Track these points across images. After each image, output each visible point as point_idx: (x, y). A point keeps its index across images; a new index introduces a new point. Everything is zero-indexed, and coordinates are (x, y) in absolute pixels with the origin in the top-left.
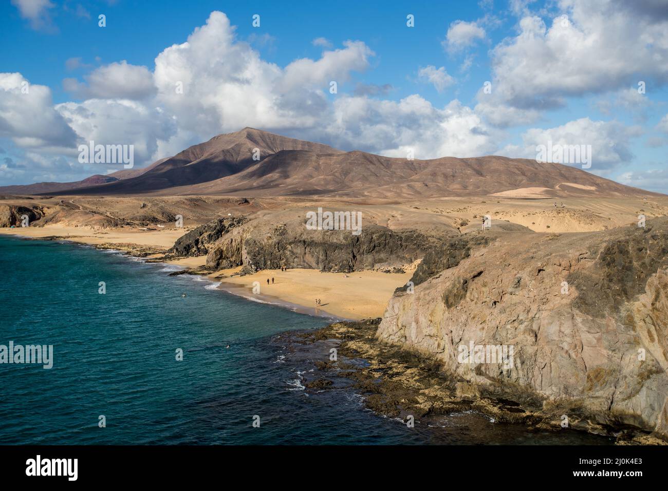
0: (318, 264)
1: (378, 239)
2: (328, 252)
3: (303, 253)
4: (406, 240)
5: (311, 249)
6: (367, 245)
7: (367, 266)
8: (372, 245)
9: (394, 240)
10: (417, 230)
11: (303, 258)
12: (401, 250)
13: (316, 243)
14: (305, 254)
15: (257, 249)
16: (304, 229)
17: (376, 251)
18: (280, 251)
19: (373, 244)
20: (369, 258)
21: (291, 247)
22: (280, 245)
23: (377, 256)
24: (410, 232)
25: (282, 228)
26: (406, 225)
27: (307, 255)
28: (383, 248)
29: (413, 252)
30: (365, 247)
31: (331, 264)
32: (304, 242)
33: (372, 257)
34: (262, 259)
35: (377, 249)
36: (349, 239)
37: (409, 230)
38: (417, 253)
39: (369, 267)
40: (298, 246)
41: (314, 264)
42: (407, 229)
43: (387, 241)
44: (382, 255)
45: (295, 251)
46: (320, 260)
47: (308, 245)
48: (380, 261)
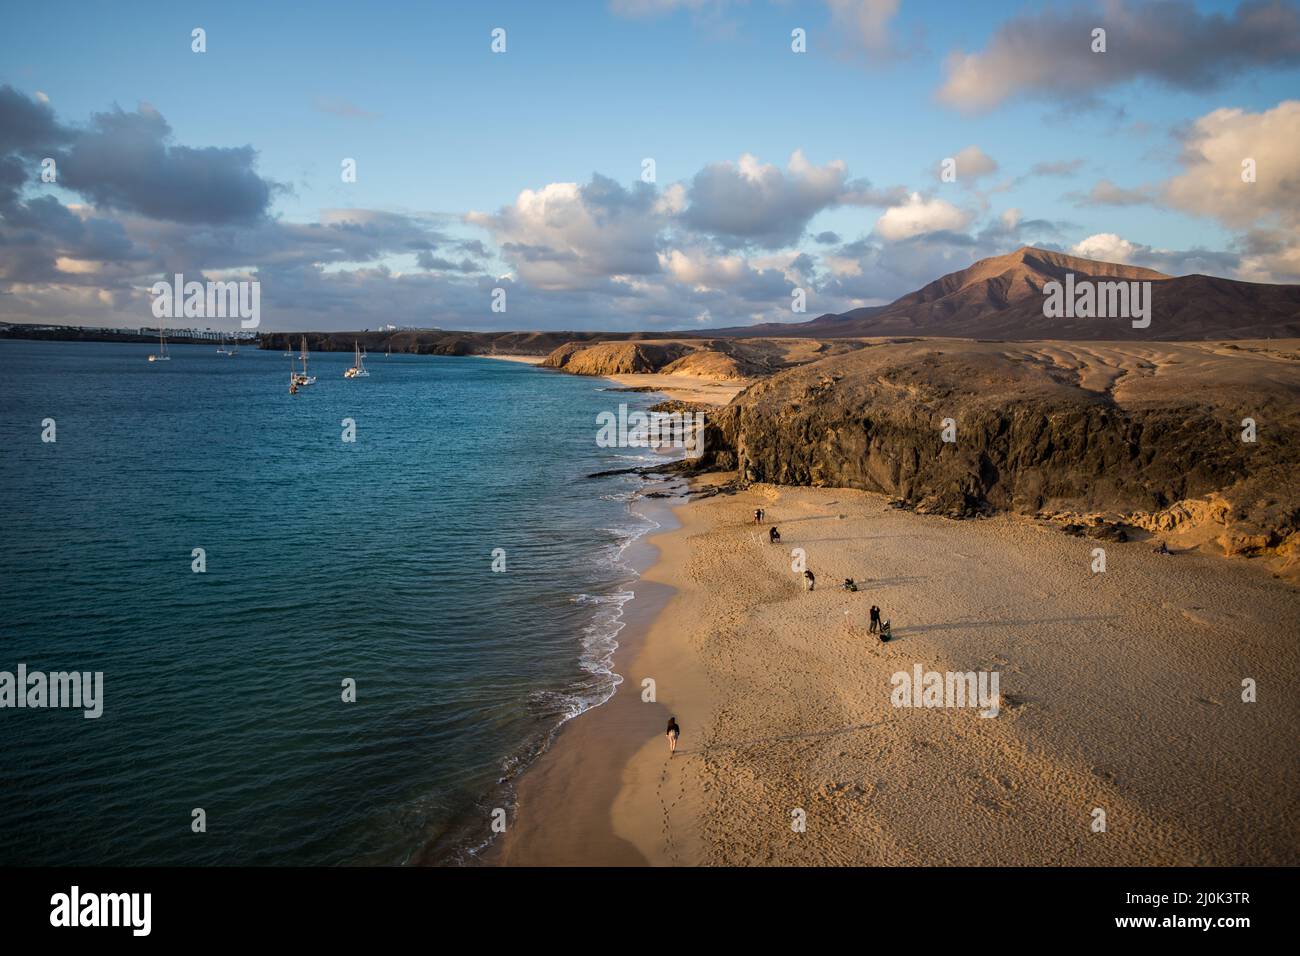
0: (896, 482)
1: (1062, 429)
2: (923, 455)
3: (862, 451)
4: (1155, 436)
5: (882, 442)
6: (1027, 442)
7: (1021, 502)
8: (1043, 444)
9: (1112, 434)
10: (1198, 406)
11: (862, 463)
12: (1132, 465)
13: (895, 429)
14: (868, 453)
15: (763, 434)
16: (876, 392)
17: (1054, 463)
18: (810, 442)
19: (1047, 440)
20: (1032, 480)
21: (837, 435)
22: (811, 430)
23: (1055, 478)
24: (1171, 412)
25: (827, 387)
26: (1165, 390)
27: (872, 457)
28: (1077, 454)
29: (1171, 476)
30: (1021, 448)
31: (924, 486)
32: (868, 423)
33: (1041, 478)
34: (772, 458)
35: (1057, 456)
36: (977, 423)
37: (1169, 407)
38: (1184, 480)
39: (1027, 507)
40: (851, 432)
41: (888, 483)
42: (1163, 403)
43: (1090, 436)
44: (1072, 475)
45: (845, 444)
46: (902, 472)
47: (877, 433)
48: (1064, 491)
